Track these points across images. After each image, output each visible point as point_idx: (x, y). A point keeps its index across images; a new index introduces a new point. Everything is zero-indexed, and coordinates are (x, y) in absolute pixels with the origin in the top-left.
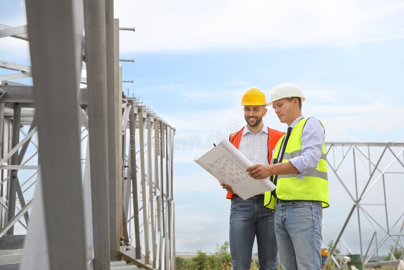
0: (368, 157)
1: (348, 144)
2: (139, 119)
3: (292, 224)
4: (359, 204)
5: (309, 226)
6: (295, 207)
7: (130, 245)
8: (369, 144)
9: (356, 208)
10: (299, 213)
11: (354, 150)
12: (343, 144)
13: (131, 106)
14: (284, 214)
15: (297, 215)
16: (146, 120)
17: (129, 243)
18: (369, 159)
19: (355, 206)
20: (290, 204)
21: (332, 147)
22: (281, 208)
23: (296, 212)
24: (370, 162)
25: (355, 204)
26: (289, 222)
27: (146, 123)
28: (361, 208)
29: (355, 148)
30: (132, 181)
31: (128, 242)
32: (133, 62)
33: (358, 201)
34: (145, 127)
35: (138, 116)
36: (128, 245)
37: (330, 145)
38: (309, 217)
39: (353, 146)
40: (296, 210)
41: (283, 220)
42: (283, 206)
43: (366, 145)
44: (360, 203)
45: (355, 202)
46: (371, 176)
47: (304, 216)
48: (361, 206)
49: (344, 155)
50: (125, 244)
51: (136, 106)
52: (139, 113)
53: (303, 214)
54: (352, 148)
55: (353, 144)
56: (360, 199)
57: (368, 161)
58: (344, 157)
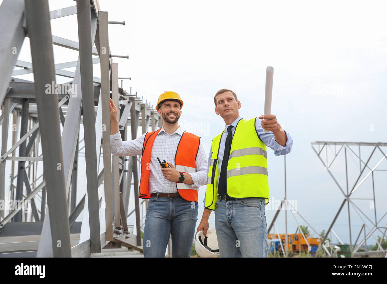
0: (358, 155)
1: (340, 143)
2: (142, 117)
3: (241, 222)
4: (349, 199)
5: (259, 225)
6: (244, 206)
7: (129, 233)
8: (360, 144)
9: (347, 202)
10: (248, 212)
11: (345, 149)
12: (335, 143)
13: (131, 103)
14: (231, 212)
15: (247, 214)
16: (150, 118)
17: (129, 232)
18: (360, 158)
19: (345, 200)
20: (238, 202)
21: (325, 146)
22: (228, 206)
23: (245, 210)
24: (361, 160)
25: (345, 198)
26: (237, 220)
27: (149, 121)
28: (351, 201)
29: (347, 147)
30: (133, 173)
31: (127, 230)
32: (128, 58)
33: (348, 196)
34: (149, 124)
35: (140, 114)
36: (127, 233)
37: (324, 144)
38: (258, 216)
39: (345, 145)
40: (245, 208)
41: (230, 218)
42: (230, 204)
43: (358, 144)
44: (350, 197)
45: (346, 196)
46: (362, 173)
47: (254, 215)
48: (352, 200)
49: (337, 153)
50: (124, 233)
51: (139, 104)
52: (142, 110)
53: (253, 213)
54: (344, 148)
55: (344, 143)
56: (351, 194)
57: (358, 159)
58: (336, 155)
